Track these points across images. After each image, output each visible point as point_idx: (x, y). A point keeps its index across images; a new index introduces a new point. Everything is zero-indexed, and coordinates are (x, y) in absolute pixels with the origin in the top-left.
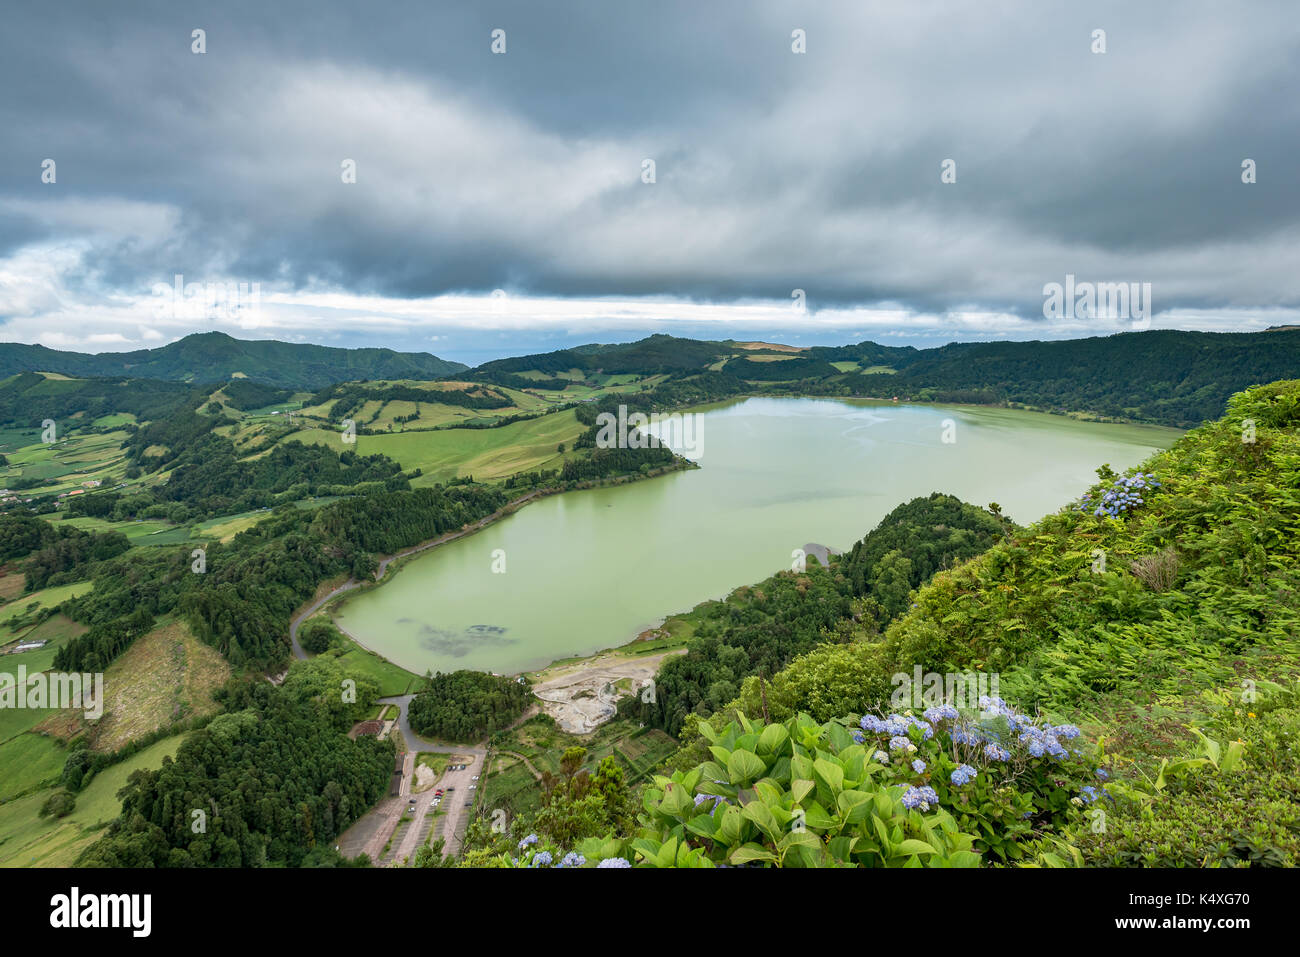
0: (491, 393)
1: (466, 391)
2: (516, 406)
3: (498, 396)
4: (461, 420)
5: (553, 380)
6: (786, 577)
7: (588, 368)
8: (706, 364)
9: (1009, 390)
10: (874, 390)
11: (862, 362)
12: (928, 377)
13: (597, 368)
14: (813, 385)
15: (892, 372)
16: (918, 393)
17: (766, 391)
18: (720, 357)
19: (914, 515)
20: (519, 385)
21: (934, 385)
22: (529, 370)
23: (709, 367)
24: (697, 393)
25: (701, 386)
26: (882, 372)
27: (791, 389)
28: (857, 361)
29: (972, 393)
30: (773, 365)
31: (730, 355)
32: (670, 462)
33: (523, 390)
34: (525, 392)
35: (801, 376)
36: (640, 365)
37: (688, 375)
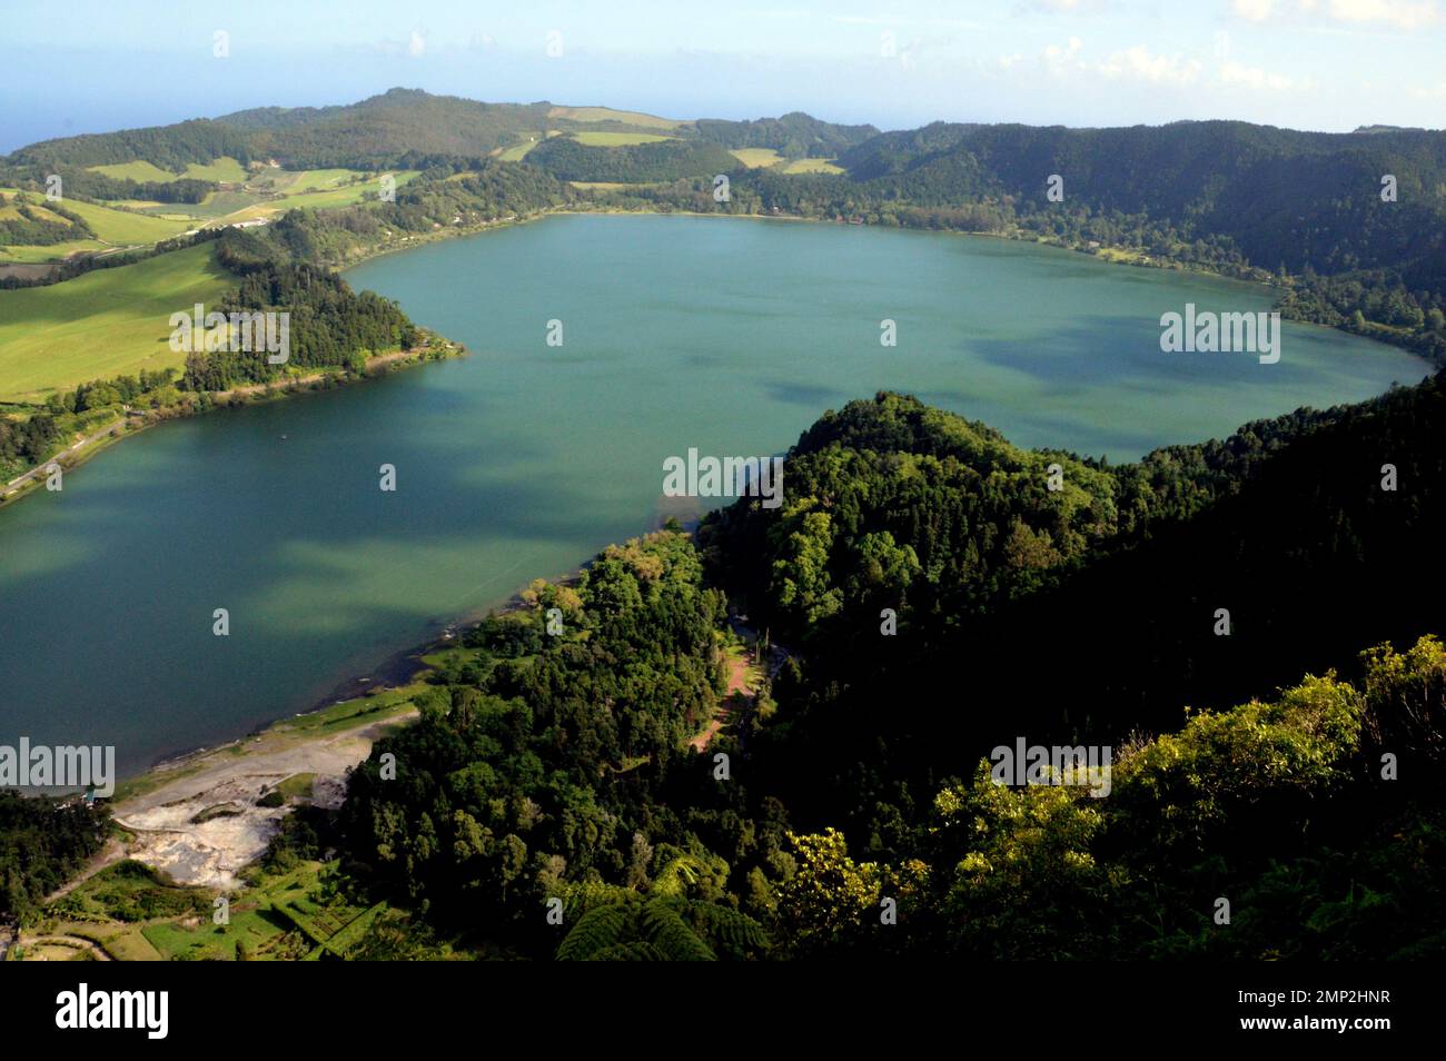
2: (92, 236)
3: (49, 216)
5: (178, 182)
6: (617, 558)
7: (254, 158)
8: (495, 148)
9: (1019, 209)
10: (803, 204)
11: (788, 149)
12: (894, 182)
13: (273, 157)
14: (696, 192)
15: (837, 171)
16: (877, 210)
17: (608, 204)
18: (522, 135)
19: (846, 431)
20: (105, 192)
21: (903, 197)
22: (127, 162)
23: (500, 155)
24: (475, 207)
25: (483, 193)
26: (820, 171)
27: (657, 200)
28: (779, 148)
29: (963, 211)
30: (625, 154)
31: (544, 132)
32: (410, 347)
33: (113, 204)
34: (115, 209)
35: (677, 175)
36: (362, 150)
37: (457, 170)
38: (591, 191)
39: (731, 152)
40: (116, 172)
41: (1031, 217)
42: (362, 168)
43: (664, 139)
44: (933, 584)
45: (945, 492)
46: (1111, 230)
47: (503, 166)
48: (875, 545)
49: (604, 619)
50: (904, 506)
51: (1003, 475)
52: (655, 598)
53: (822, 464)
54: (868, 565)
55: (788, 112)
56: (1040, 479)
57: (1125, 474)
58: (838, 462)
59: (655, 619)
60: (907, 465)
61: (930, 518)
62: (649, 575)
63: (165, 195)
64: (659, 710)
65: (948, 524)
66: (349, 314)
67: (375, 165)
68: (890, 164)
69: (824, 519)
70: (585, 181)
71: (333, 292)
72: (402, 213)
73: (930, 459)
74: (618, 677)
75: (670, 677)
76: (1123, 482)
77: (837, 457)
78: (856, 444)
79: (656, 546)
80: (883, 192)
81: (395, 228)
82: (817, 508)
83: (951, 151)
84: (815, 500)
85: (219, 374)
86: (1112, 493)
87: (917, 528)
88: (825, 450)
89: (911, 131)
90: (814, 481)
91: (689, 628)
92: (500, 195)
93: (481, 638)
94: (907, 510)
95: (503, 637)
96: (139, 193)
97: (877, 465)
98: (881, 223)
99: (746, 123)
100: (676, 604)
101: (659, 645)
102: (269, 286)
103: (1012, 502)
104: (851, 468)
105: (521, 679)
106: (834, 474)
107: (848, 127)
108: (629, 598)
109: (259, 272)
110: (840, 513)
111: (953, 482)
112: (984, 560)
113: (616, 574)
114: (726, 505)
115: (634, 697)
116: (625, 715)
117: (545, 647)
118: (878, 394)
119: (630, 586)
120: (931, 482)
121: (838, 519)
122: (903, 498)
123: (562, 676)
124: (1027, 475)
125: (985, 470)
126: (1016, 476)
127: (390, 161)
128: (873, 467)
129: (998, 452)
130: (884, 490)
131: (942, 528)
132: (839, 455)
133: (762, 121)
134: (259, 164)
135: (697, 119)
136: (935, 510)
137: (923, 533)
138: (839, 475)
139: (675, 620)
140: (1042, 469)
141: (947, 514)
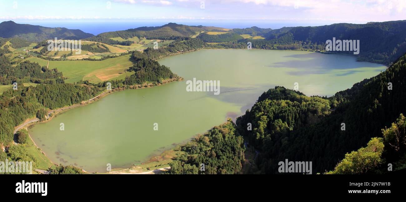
0: (100, 46)
1: (90, 45)
2: (110, 52)
3: (102, 47)
4: (87, 57)
5: (126, 41)
6: (217, 129)
7: (141, 37)
8: (190, 35)
9: (303, 44)
10: (257, 46)
11: (252, 34)
12: (276, 40)
13: (145, 37)
14: (233, 44)
15: (263, 38)
16: (272, 46)
17: (214, 47)
18: (196, 32)
19: (269, 96)
20: (112, 43)
21: (278, 43)
22: (117, 37)
23: (191, 37)
24: (186, 47)
25: (188, 45)
26: (260, 38)
27: (225, 46)
28: (250, 34)
29: (291, 46)
30: (218, 36)
31: (201, 32)
32: (172, 78)
33: (114, 45)
34: (114, 46)
35: (229, 41)
36: (163, 35)
37: (183, 40)
38: (211, 44)
39: (241, 35)
40: (115, 39)
41: (305, 46)
42: (163, 39)
43: (226, 33)
44: (292, 131)
45: (292, 108)
46: (322, 47)
47: (192, 39)
48: (277, 123)
49: (214, 145)
50: (283, 113)
51: (305, 103)
52: (226, 139)
53: (264, 104)
54: (276, 128)
55: (252, 26)
56: (313, 103)
57: (331, 99)
58: (268, 103)
59: (226, 144)
60: (283, 103)
61: (289, 115)
62: (225, 133)
63: (123, 44)
64: (228, 169)
65: (294, 116)
66: (159, 70)
67: (166, 39)
68: (275, 36)
69: (265, 117)
70: (209, 42)
71: (156, 65)
72: (171, 49)
73: (288, 101)
74: (218, 160)
75: (231, 160)
76: (330, 101)
77: (267, 102)
78: (271, 99)
79: (227, 126)
80: (274, 42)
81: (169, 52)
82: (263, 115)
83: (288, 33)
84: (263, 113)
85: (132, 81)
86: (329, 104)
87: (287, 118)
88: (264, 101)
89: (279, 29)
90: (262, 108)
91: (235, 147)
92: (191, 45)
93: (185, 149)
94: (284, 114)
95: (190, 149)
96: (119, 43)
97: (276, 103)
98: (274, 49)
99: (243, 29)
100: (232, 140)
101: (228, 151)
102: (143, 63)
103: (308, 109)
104: (270, 104)
105: (195, 160)
106: (267, 106)
107: (265, 29)
108: (220, 139)
109: (141, 60)
110: (269, 116)
111: (294, 106)
112: (302, 124)
113: (217, 133)
114: (242, 115)
115: (222, 165)
116: (220, 171)
117: (200, 151)
118: (276, 87)
119: (220, 136)
120: (289, 106)
121: (268, 117)
122: (283, 111)
123: (205, 159)
124: (310, 102)
125: (301, 102)
126: (308, 103)
127: (169, 38)
128: (275, 104)
129: (303, 98)
130: (278, 109)
131: (292, 117)
132: (268, 102)
133: (247, 28)
134: (142, 38)
135: (233, 28)
136: (291, 113)
137: (288, 119)
138: (268, 106)
139: (231, 144)
140: (313, 100)
141: (293, 113)
